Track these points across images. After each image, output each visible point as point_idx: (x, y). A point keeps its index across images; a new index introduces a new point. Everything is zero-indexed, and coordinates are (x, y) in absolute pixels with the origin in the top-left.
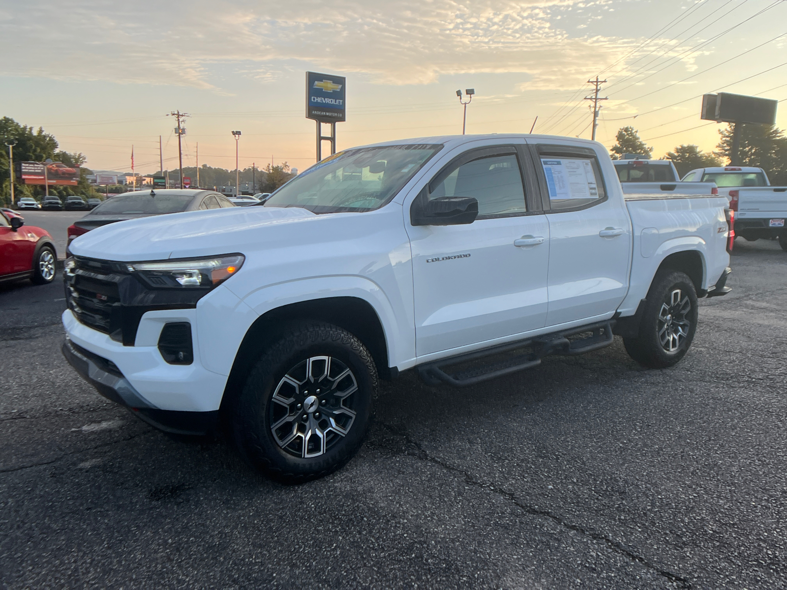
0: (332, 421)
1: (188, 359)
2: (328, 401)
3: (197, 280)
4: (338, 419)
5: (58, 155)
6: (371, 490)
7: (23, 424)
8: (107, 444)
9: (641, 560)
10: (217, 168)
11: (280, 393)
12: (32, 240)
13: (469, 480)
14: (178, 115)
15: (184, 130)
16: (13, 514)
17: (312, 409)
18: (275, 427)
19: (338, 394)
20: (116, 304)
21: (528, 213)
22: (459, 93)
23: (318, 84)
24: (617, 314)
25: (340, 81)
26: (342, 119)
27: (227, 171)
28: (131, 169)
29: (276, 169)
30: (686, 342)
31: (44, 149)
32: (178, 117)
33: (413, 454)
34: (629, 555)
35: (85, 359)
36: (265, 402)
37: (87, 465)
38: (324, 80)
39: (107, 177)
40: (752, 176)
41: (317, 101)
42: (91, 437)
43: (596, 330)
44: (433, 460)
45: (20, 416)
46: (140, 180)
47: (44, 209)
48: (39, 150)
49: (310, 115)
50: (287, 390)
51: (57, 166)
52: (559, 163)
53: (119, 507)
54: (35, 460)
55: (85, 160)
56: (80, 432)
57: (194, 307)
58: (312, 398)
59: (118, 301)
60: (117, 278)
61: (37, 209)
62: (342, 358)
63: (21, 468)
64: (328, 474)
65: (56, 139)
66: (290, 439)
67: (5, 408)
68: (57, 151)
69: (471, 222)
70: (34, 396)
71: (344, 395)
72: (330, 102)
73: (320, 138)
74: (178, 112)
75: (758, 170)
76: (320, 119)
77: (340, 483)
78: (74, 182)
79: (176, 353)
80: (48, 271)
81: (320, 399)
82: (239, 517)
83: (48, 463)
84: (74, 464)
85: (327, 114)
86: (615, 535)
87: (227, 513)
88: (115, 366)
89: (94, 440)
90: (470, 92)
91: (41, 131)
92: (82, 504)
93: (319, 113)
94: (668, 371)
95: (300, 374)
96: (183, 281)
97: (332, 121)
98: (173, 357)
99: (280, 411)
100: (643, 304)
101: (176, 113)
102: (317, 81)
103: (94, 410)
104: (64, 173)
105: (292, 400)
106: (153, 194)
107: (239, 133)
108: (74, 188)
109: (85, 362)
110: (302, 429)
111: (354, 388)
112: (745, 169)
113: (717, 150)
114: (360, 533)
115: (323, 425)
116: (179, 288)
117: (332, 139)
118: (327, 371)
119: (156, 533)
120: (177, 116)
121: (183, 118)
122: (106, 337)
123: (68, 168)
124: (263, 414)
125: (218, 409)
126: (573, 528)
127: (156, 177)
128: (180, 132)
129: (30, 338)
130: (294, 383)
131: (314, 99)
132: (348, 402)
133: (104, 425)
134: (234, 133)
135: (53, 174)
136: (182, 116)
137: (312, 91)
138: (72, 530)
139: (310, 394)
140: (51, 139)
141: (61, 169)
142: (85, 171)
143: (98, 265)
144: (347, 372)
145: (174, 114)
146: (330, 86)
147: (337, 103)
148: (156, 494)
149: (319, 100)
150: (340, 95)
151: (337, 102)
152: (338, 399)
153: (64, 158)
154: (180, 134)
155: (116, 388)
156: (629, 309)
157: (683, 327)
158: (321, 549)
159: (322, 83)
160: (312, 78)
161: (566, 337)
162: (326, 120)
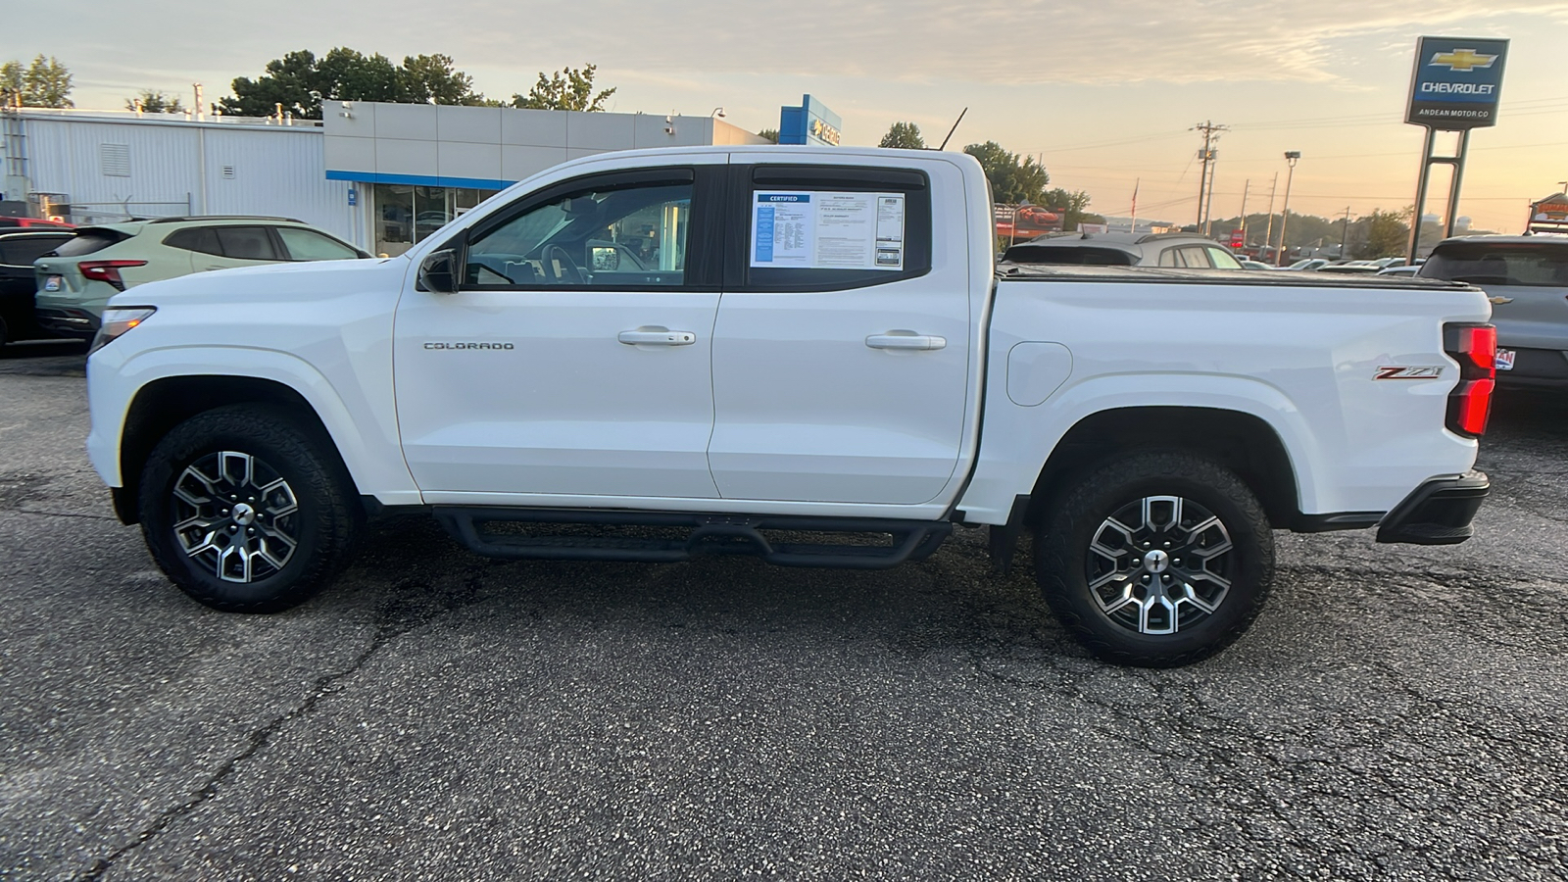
10: (1308, 215)
14: (1209, 129)
15: (1213, 153)
23: (1439, 58)
25: (1497, 47)
26: (1488, 122)
27: (1326, 220)
28: (1130, 213)
32: (1208, 131)
38: (1455, 50)
41: (1434, 89)
48: (1022, 187)
49: (1415, 117)
51: (1033, 210)
55: (1089, 202)
66: (199, 548)
72: (1465, 92)
73: (1429, 160)
74: (1209, 124)
76: (1434, 124)
85: (1453, 113)
91: (1029, 161)
93: (1434, 112)
97: (1463, 126)
101: (1205, 125)
102: (1439, 52)
104: (1041, 221)
107: (1295, 155)
117: (1458, 162)
120: (1206, 130)
121: (1216, 132)
123: (1048, 214)
128: (1206, 156)
131: (1427, 87)
134: (1289, 155)
135: (1026, 222)
136: (1216, 129)
137: (1424, 70)
141: (1038, 214)
145: (1201, 128)
146: (1468, 59)
147: (1480, 92)
149: (1439, 88)
150: (1493, 75)
151: (1481, 89)
154: (1206, 159)
159: (1452, 54)
160: (1431, 46)
162: (1448, 125)
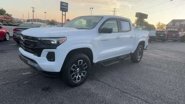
0: (82, 74)
1: (54, 60)
2: (81, 69)
3: (56, 42)
4: (83, 73)
5: (6, 14)
6: (90, 88)
7: (8, 73)
8: (29, 78)
9: (149, 103)
11: (73, 68)
12: (4, 31)
13: (109, 86)
15: (34, 11)
16: (10, 95)
17: (78, 71)
18: (71, 75)
19: (84, 68)
20: (36, 47)
21: (118, 32)
22: (90, 8)
24: (131, 52)
25: (67, 4)
26: (67, 11)
29: (53, 20)
30: (141, 58)
31: (3, 12)
33: (96, 80)
34: (146, 102)
35: (27, 59)
36: (70, 70)
37: (25, 82)
39: (17, 19)
40: (144, 28)
42: (25, 76)
43: (127, 56)
44: (101, 81)
45: (7, 71)
46: (24, 21)
47: (3, 25)
48: (2, 12)
49: (61, 10)
50: (74, 67)
52: (123, 22)
53: (36, 93)
54: (13, 81)
55: (12, 16)
56: (22, 75)
57: (56, 49)
58: (78, 69)
59: (37, 46)
60: (36, 41)
61: (1, 25)
62: (85, 61)
63: (9, 83)
64: (80, 85)
65: (6, 11)
66: (74, 78)
67: (3, 69)
68: (6, 13)
69: (111, 33)
70: (9, 66)
71: (85, 68)
73: (63, 15)
75: (145, 27)
76: (63, 11)
77: (84, 86)
78: (10, 20)
79: (51, 59)
80: (8, 38)
81: (80, 69)
82: (64, 95)
83: (16, 82)
84: (23, 82)
86: (142, 97)
87: (61, 94)
88: (35, 61)
89: (26, 76)
90: (92, 8)
91: (2, 9)
92: (26, 92)
94: (138, 63)
95: (77, 64)
96: (52, 42)
97: (65, 11)
98: (50, 60)
99: (72, 72)
100: (135, 51)
103: (24, 70)
104: (8, 18)
105: (75, 69)
106: (32, 23)
107: (46, 12)
108: (9, 21)
109: (27, 60)
110: (76, 75)
111: (87, 67)
112: (143, 26)
113: (134, 23)
114: (91, 98)
115: (80, 75)
116: (52, 44)
117: (65, 15)
118: (82, 63)
119: (46, 99)
121: (34, 8)
122: (33, 54)
124: (69, 72)
125: (60, 71)
126: (133, 96)
127: (28, 20)
129: (6, 53)
130: (76, 66)
132: (85, 70)
133: (28, 73)
135: (5, 18)
137: (61, 5)
138: (25, 99)
139: (78, 68)
140: (5, 11)
142: (12, 18)
143: (31, 38)
144: (86, 63)
145: (32, 8)
148: (43, 90)
149: (63, 7)
150: (67, 6)
151: (66, 8)
152: (83, 69)
153: (7, 15)
155: (36, 66)
156: (133, 52)
157: (141, 55)
158: (84, 102)
160: (62, 3)
161: (123, 56)
162: (64, 11)
